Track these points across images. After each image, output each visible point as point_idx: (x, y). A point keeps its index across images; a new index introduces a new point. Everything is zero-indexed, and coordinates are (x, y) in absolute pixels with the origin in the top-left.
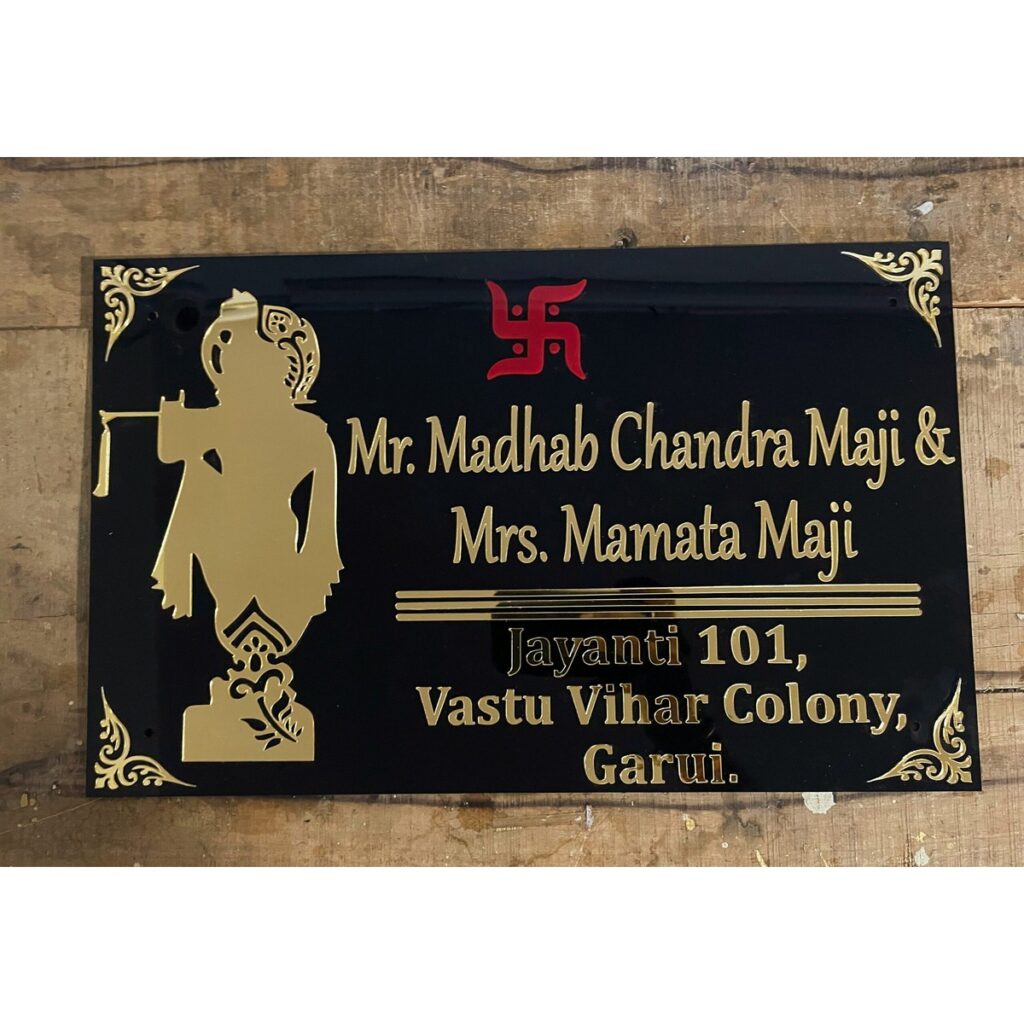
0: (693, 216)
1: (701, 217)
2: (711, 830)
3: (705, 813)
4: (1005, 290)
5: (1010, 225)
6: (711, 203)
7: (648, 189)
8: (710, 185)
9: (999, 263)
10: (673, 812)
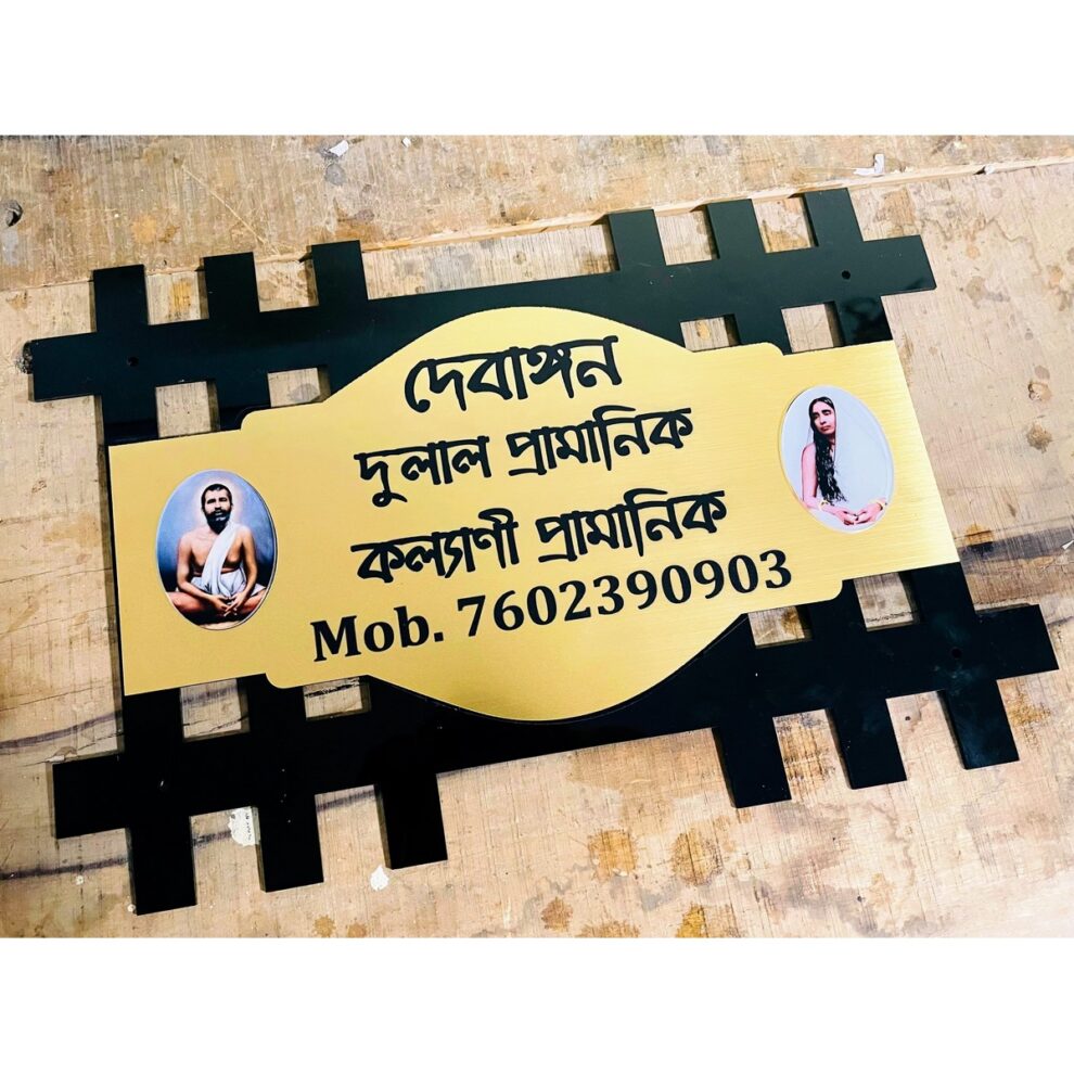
0: (84, 180)
1: (93, 180)
2: (113, 892)
3: (105, 870)
4: (435, 223)
5: (434, 158)
6: (104, 166)
7: (32, 158)
8: (102, 148)
9: (427, 198)
10: (64, 876)
